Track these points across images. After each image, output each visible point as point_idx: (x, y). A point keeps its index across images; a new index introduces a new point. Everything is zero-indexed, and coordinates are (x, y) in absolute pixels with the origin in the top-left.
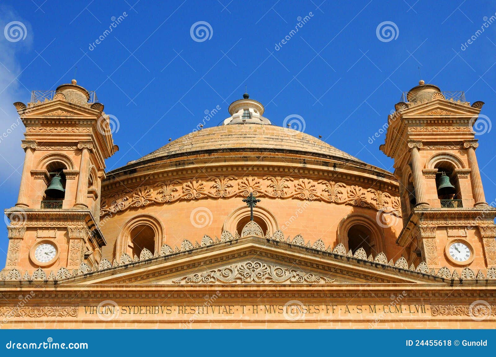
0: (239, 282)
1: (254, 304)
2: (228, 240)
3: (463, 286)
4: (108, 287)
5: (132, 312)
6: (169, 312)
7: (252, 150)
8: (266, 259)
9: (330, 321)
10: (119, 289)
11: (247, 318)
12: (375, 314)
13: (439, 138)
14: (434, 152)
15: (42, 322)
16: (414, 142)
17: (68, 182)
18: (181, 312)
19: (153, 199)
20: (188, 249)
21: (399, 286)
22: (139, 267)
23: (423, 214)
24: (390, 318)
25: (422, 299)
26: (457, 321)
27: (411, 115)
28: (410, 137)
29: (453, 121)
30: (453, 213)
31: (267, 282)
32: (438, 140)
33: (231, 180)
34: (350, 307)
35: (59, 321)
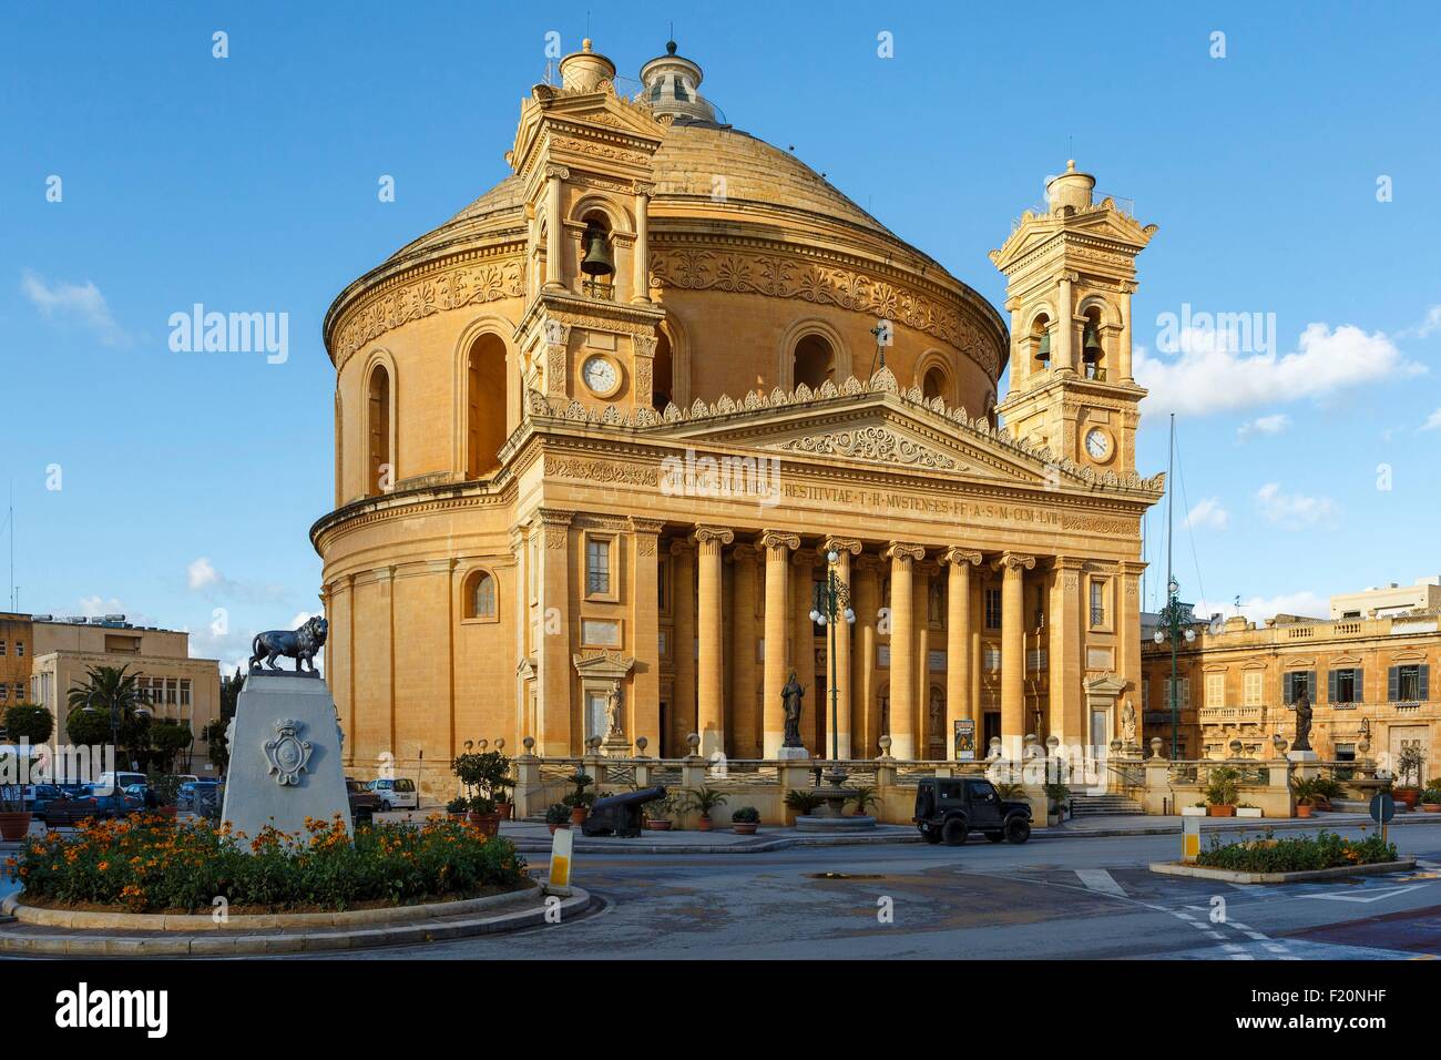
0: (860, 457)
1: (876, 491)
2: (854, 392)
9: (959, 524)
11: (867, 511)
12: (1005, 519)
18: (788, 493)
24: (1020, 528)
25: (1057, 505)
31: (891, 461)
34: (981, 507)
35: (635, 492)
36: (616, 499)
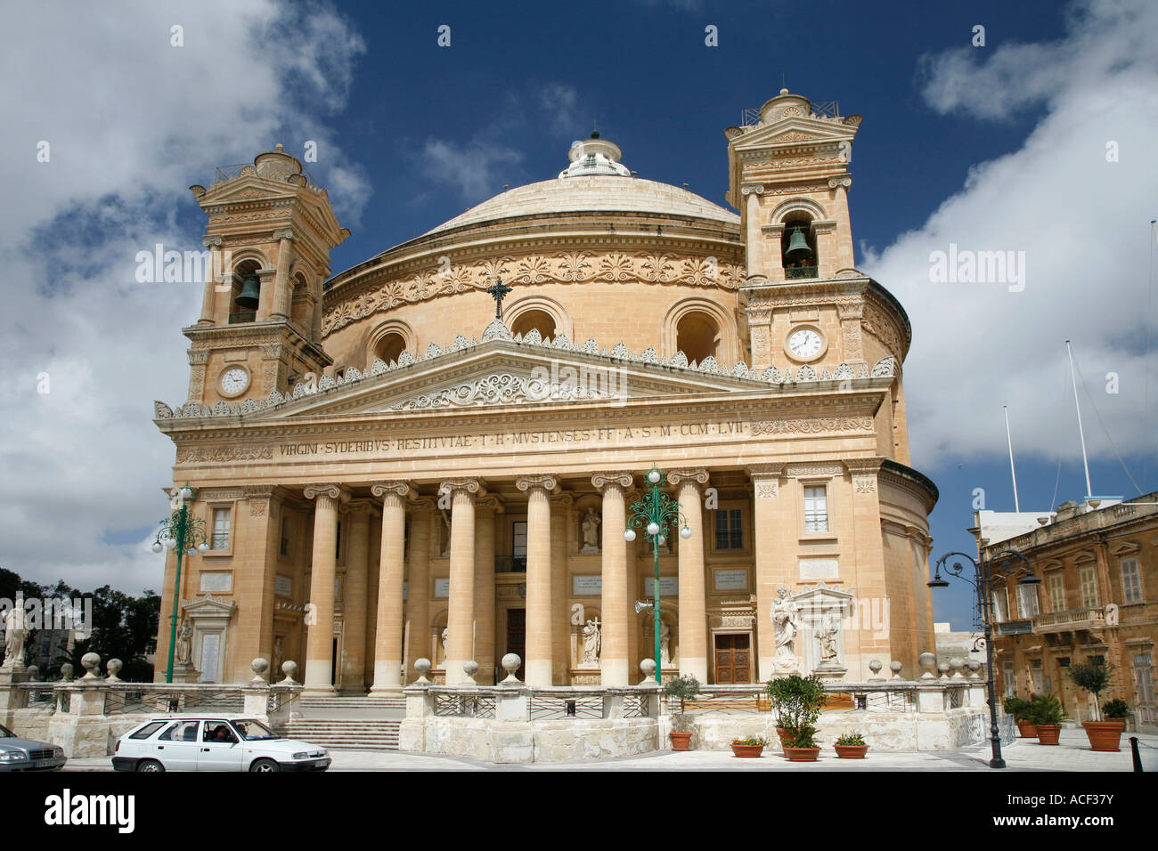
0: (480, 404)
1: (500, 432)
2: (462, 348)
3: (797, 392)
4: (305, 420)
5: (339, 451)
6: (386, 447)
7: (547, 216)
8: (517, 370)
9: (603, 450)
10: (319, 422)
11: (488, 451)
12: (667, 436)
13: (791, 177)
14: (782, 199)
15: (230, 467)
16: (751, 185)
17: (263, 286)
18: (401, 446)
19: (404, 297)
20: (408, 364)
21: (703, 396)
22: (343, 392)
23: (752, 291)
24: (689, 442)
25: (738, 413)
26: (786, 440)
27: (748, 146)
28: (746, 178)
29: (814, 148)
30: (798, 288)
31: (519, 401)
32: (790, 180)
33: (508, 262)
34: (633, 431)
35: (250, 466)
36: (234, 473)
